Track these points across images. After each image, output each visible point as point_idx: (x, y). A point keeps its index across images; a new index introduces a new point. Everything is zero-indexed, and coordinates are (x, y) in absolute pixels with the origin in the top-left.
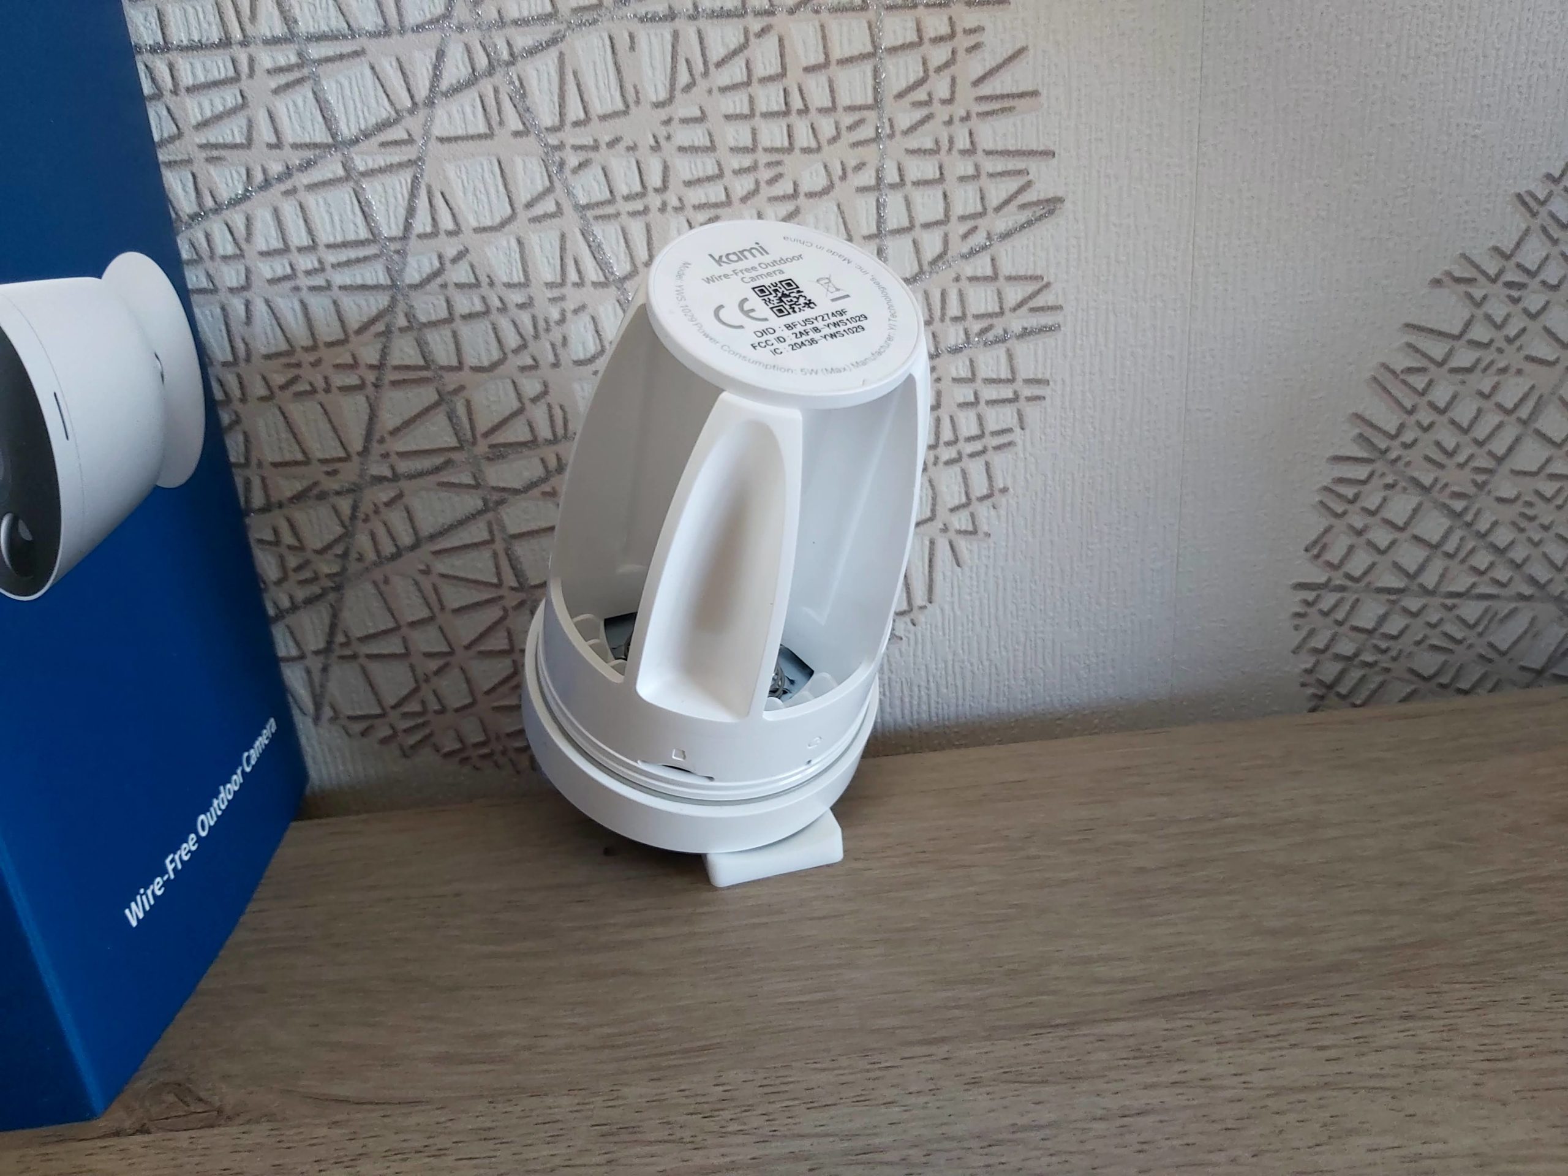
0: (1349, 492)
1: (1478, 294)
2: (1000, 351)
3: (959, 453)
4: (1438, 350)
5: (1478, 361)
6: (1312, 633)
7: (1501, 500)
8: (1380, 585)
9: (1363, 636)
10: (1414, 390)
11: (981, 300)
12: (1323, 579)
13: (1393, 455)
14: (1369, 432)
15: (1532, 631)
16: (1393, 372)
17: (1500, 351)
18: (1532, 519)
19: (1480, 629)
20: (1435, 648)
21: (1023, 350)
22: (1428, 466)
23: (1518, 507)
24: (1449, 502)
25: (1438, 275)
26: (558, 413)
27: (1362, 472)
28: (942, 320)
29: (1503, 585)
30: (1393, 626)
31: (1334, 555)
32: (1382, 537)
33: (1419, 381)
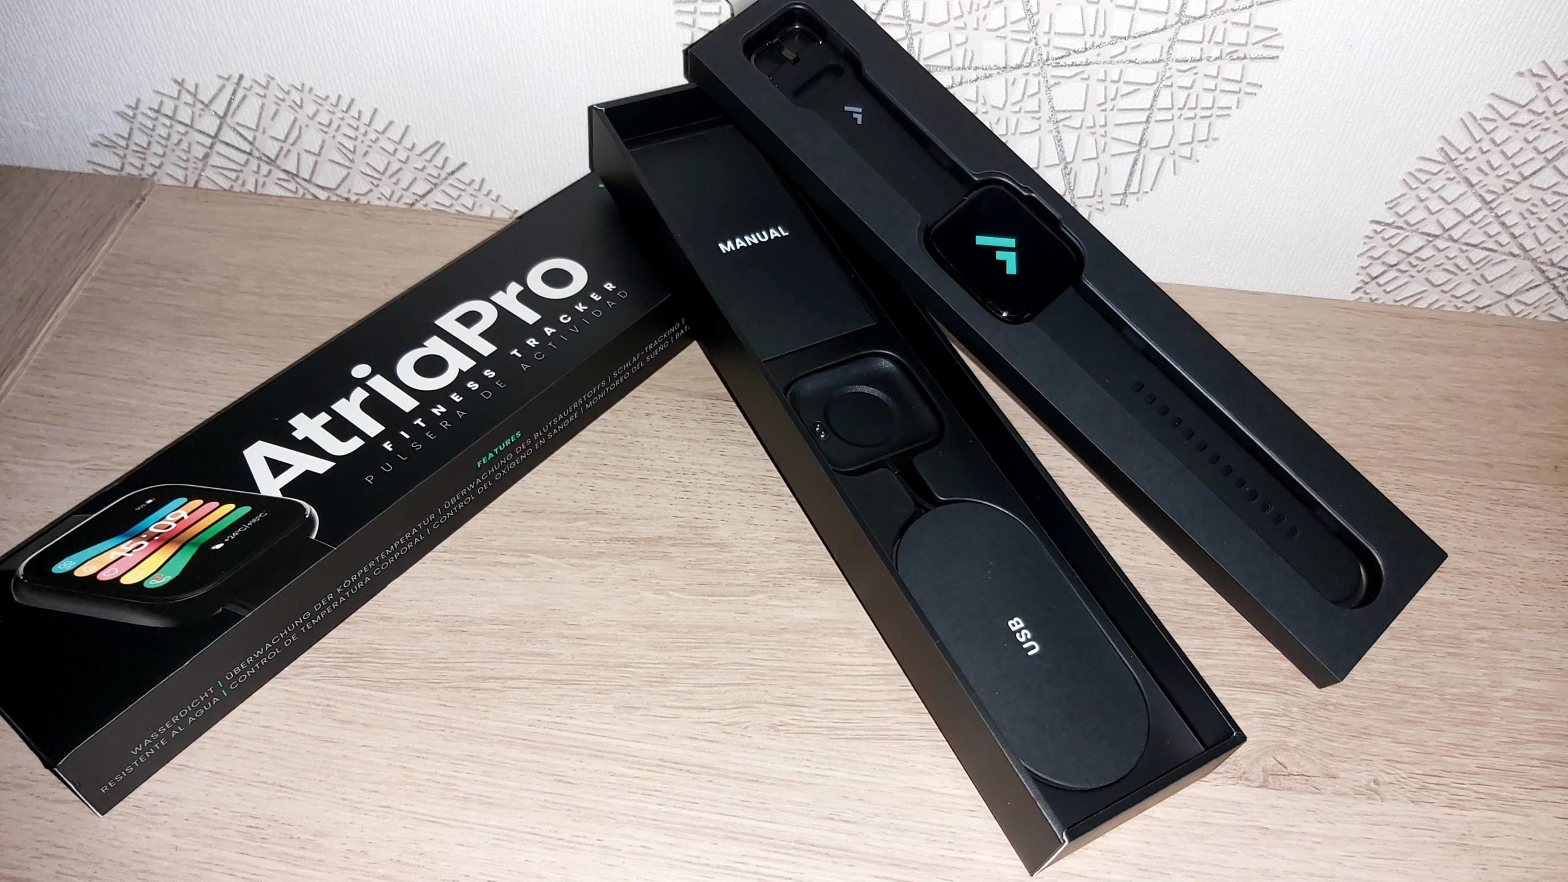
0: (1424, 177)
1: (1545, 84)
2: (1238, 65)
3: (1196, 115)
4: (1507, 110)
5: (1531, 121)
6: (1373, 248)
7: (1517, 199)
8: (1423, 230)
9: (1404, 256)
10: (1484, 130)
11: (1238, 35)
12: (1390, 221)
13: (1457, 163)
14: (1447, 148)
15: (1511, 274)
16: (1475, 118)
17: (1547, 118)
18: (1533, 213)
19: (1479, 266)
20: (1445, 270)
21: (1252, 66)
22: (1478, 172)
23: (1528, 205)
24: (1484, 194)
25: (1522, 70)
26: (969, 55)
27: (1435, 168)
28: (1209, 42)
29: (1501, 245)
30: (1424, 254)
31: (1402, 210)
32: (1435, 204)
33: (1489, 126)
